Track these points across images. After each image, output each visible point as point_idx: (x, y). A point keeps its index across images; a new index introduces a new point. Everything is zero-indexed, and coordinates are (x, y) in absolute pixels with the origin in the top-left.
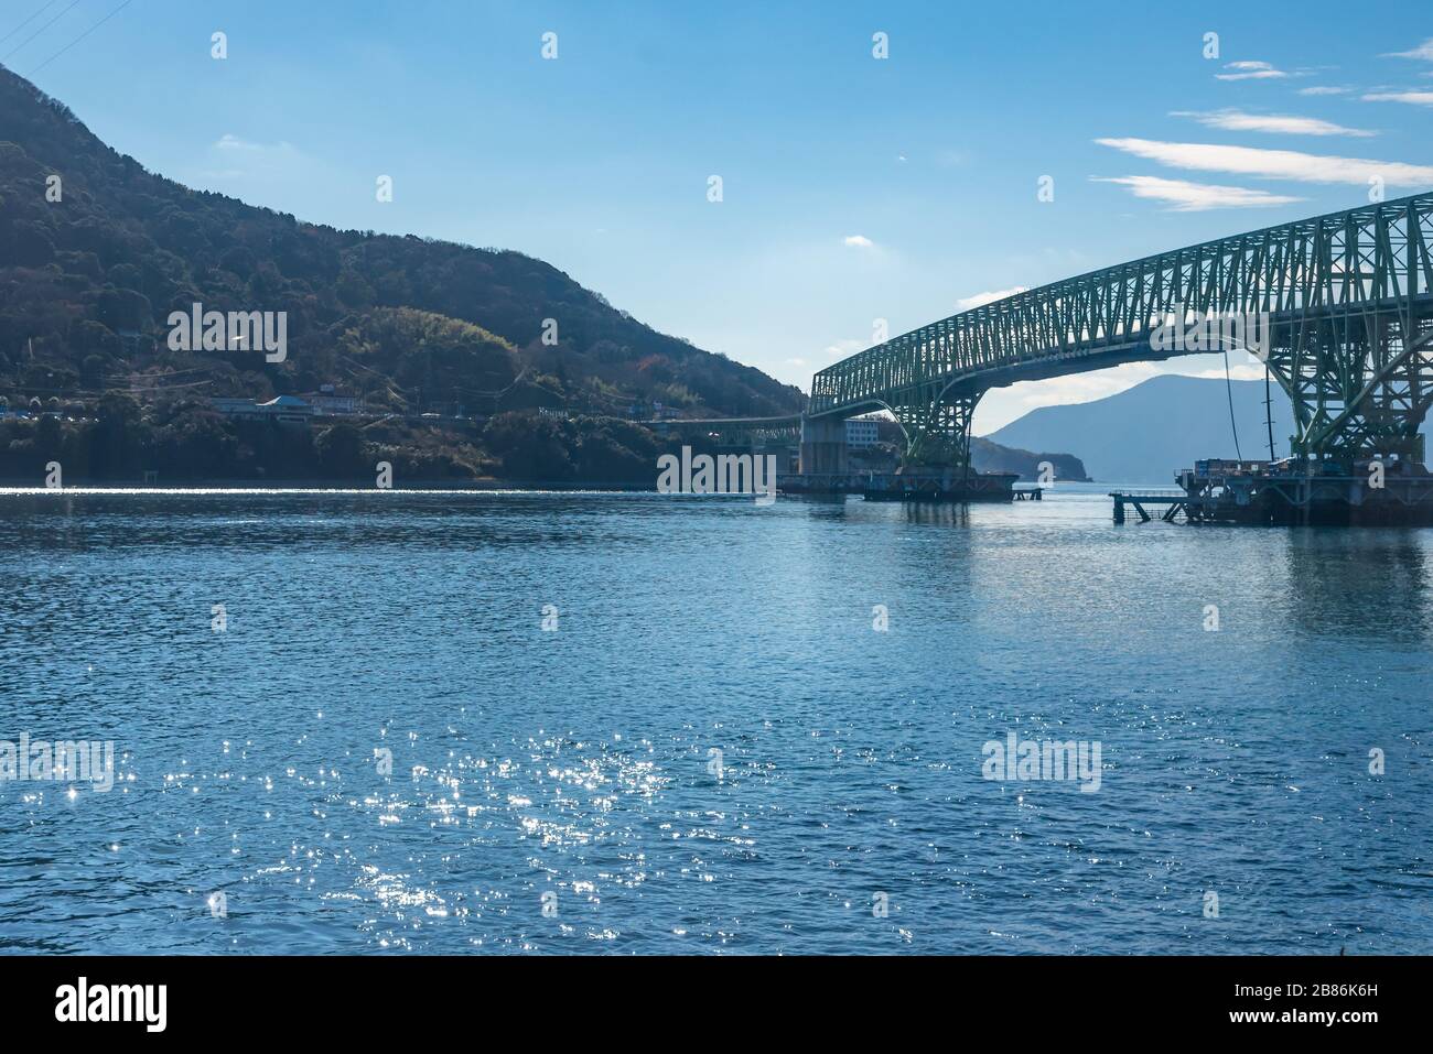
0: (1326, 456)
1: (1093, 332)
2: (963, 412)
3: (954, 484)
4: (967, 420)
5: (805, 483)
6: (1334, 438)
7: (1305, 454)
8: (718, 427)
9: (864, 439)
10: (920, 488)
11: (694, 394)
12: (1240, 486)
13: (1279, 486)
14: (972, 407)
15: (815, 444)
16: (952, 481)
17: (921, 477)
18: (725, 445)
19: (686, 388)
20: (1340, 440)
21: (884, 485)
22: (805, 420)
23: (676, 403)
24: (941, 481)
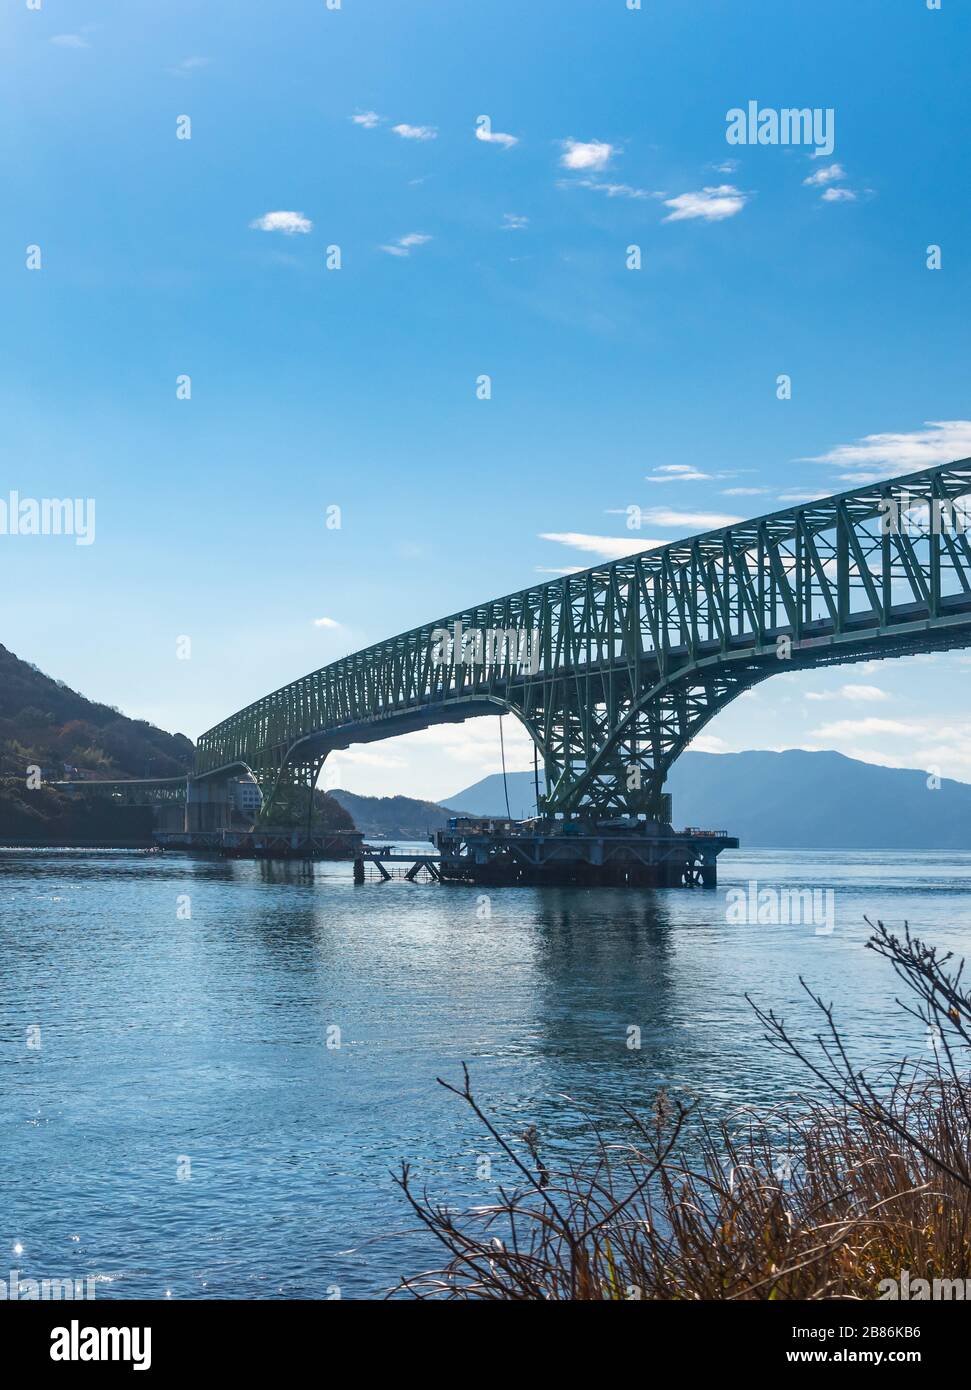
0: (573, 816)
1: (407, 694)
2: (312, 772)
3: (302, 843)
4: (314, 779)
5: (189, 841)
6: (579, 798)
7: (551, 814)
8: (121, 787)
9: (251, 800)
10: (270, 846)
11: (109, 757)
12: (479, 845)
13: (519, 845)
14: (318, 768)
15: (200, 804)
16: (300, 840)
17: (269, 836)
18: (125, 805)
19: (102, 751)
20: (586, 799)
21: (235, 843)
22: (190, 781)
23: (91, 766)
24: (289, 839)
